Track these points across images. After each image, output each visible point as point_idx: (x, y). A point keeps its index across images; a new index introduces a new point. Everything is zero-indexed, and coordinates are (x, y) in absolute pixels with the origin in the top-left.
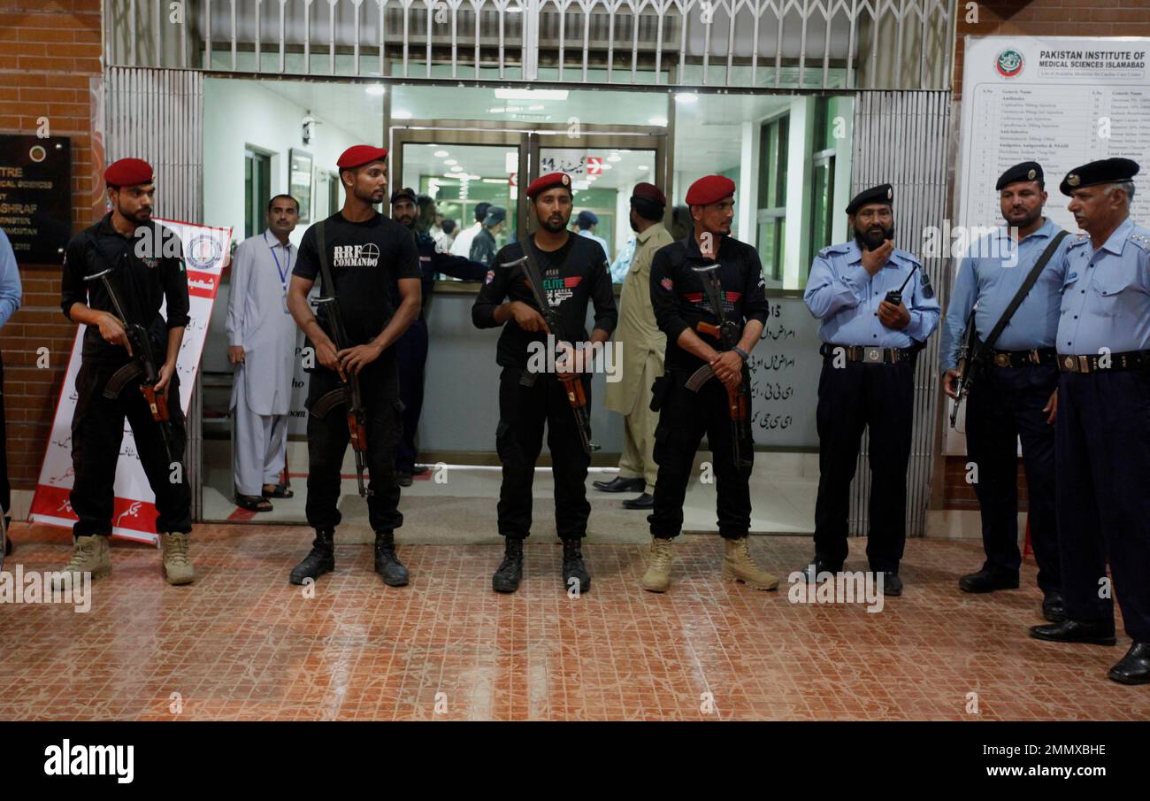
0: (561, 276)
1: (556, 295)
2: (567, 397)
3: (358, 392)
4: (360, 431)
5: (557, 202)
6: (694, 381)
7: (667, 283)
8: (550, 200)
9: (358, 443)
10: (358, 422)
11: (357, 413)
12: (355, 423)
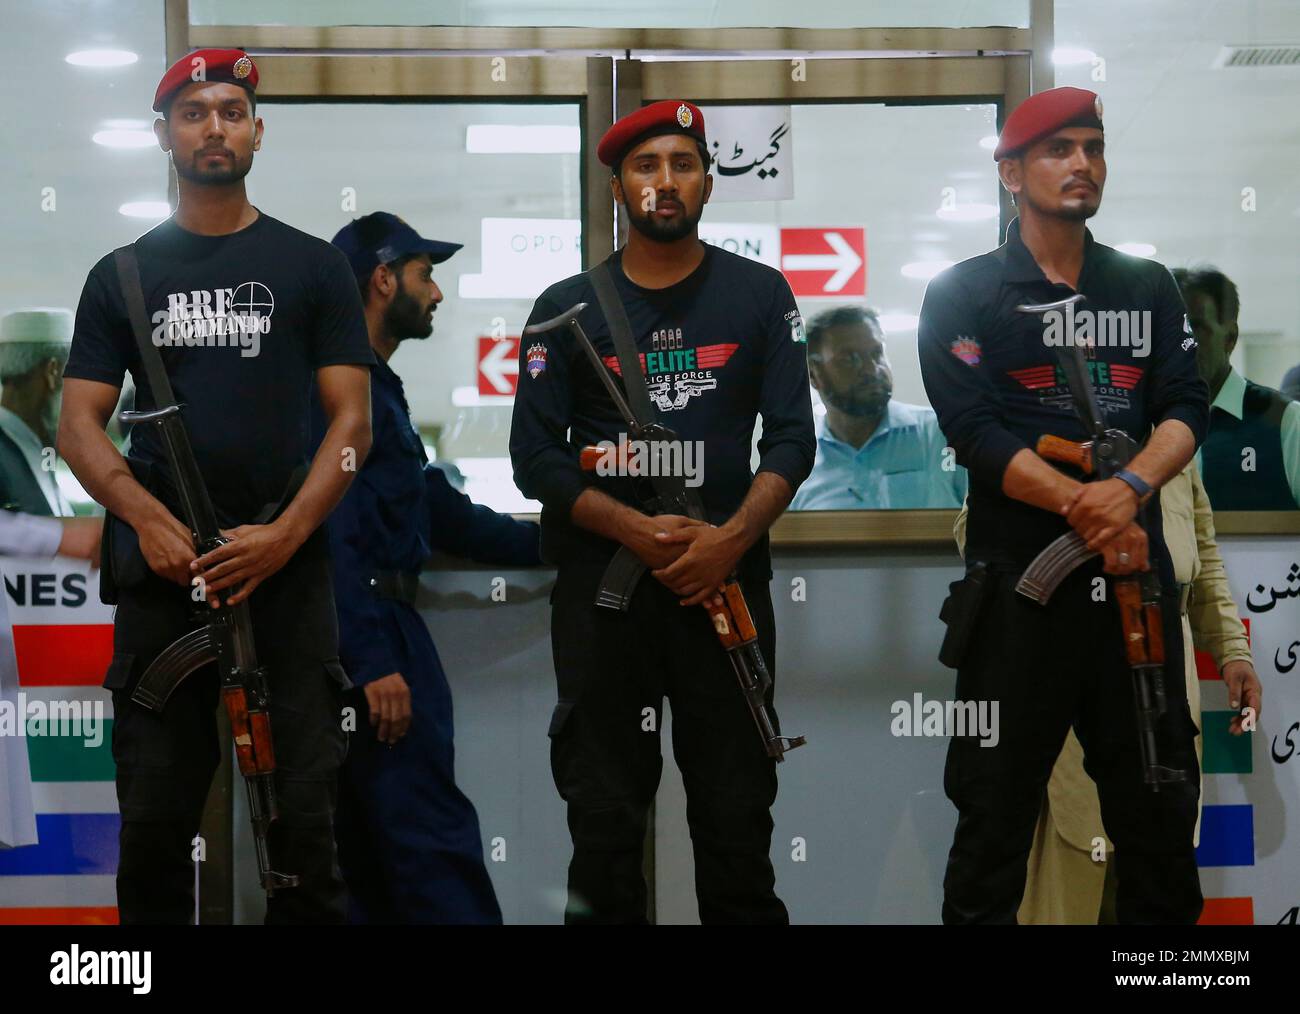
0: (687, 343)
1: (679, 385)
2: (712, 626)
3: (248, 627)
4: (257, 725)
5: (666, 167)
6: (1039, 575)
7: (966, 350)
8: (651, 163)
9: (254, 757)
10: (252, 704)
11: (247, 682)
12: (243, 707)
